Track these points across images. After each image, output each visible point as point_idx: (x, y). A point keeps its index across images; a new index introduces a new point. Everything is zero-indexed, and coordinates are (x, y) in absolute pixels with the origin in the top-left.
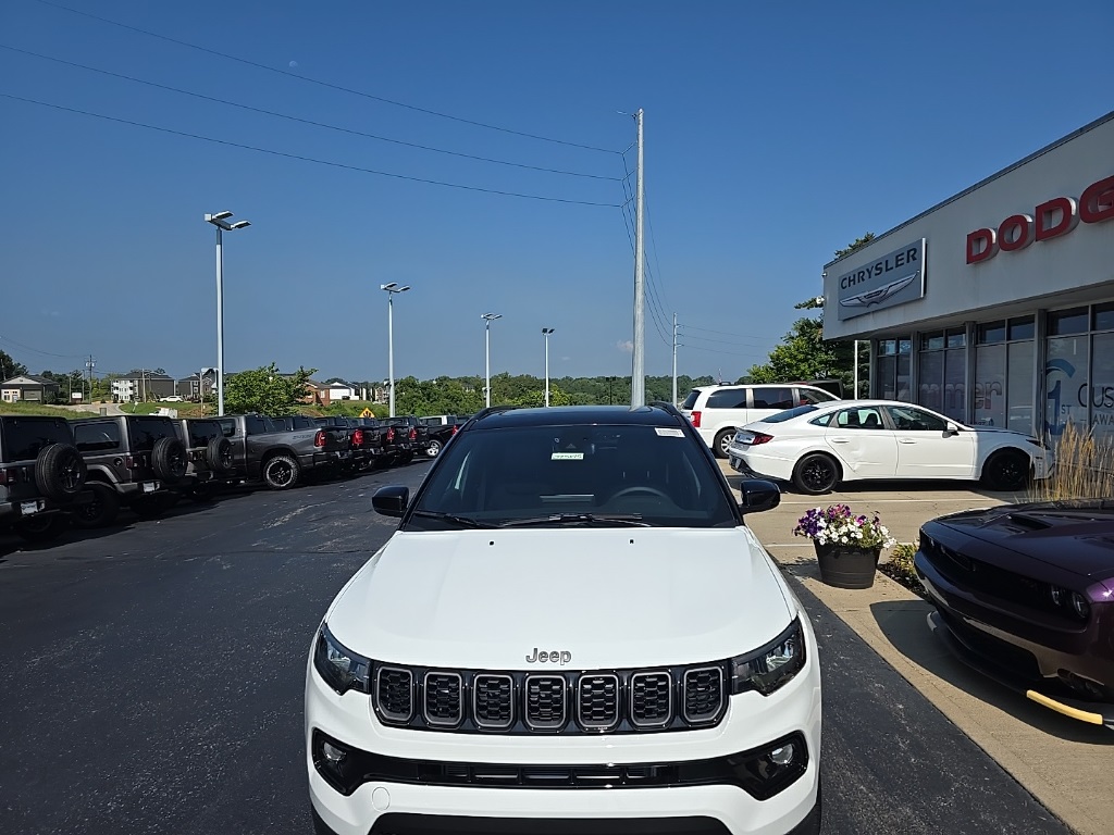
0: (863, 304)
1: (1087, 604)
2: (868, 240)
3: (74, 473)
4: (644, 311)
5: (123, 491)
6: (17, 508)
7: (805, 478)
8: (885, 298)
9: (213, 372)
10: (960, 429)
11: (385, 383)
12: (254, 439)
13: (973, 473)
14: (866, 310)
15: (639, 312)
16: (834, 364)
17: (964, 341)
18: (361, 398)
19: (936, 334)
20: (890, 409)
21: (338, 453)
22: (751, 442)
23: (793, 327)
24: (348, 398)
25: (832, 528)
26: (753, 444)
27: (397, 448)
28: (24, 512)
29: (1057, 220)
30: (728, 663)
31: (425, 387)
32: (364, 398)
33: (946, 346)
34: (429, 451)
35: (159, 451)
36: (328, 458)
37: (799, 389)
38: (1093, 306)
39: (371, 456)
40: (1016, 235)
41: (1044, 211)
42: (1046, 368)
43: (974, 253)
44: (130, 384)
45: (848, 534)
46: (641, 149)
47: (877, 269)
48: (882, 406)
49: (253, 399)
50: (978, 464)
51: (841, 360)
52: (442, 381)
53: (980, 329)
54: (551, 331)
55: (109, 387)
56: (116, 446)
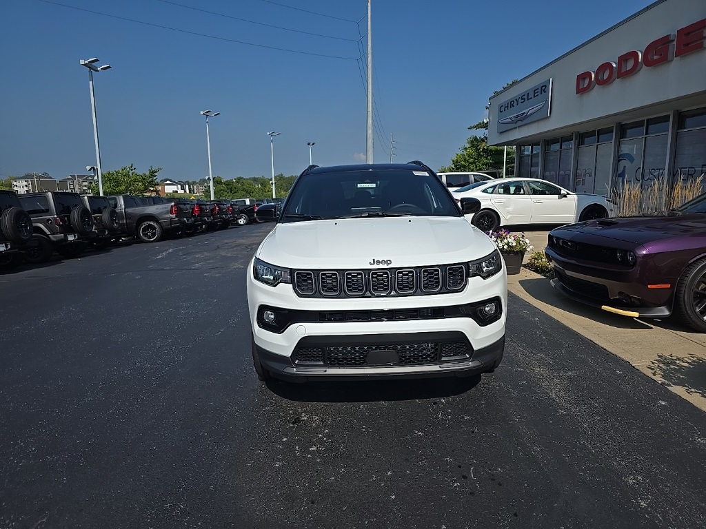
0: (513, 122)
1: (635, 257)
2: (515, 83)
3: (26, 227)
4: (373, 131)
5: (55, 240)
8: (526, 117)
9: (94, 169)
10: (568, 194)
11: (207, 178)
12: (130, 210)
13: (574, 220)
14: (514, 126)
15: (370, 132)
16: (491, 165)
17: (572, 144)
18: (185, 191)
19: (555, 141)
20: (528, 182)
21: (185, 219)
23: (467, 141)
24: (177, 192)
25: (499, 241)
27: (221, 218)
29: (630, 65)
30: (467, 264)
31: (228, 183)
32: (188, 191)
33: (561, 148)
34: (239, 220)
35: (75, 215)
36: (180, 221)
37: (474, 175)
38: (648, 120)
39: (206, 223)
40: (606, 75)
41: (623, 59)
42: (619, 158)
43: (581, 87)
44: (26, 183)
45: (508, 244)
46: (369, 19)
47: (522, 99)
48: (524, 181)
49: (121, 188)
50: (577, 214)
51: (495, 163)
52: (239, 180)
53: (582, 136)
54: (313, 144)
56: (47, 211)
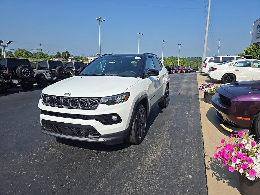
1: (231, 102)
3: (63, 72)
6: (52, 78)
7: (225, 80)
9: (99, 55)
22: (211, 70)
26: (212, 71)
28: (53, 79)
30: (100, 98)
44: (91, 59)
48: (252, 61)
54: (181, 44)
55: (87, 59)
56: (72, 68)
